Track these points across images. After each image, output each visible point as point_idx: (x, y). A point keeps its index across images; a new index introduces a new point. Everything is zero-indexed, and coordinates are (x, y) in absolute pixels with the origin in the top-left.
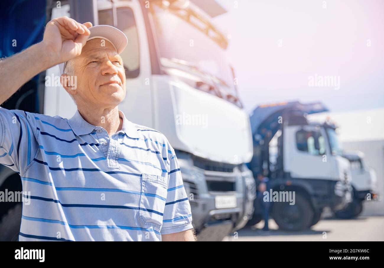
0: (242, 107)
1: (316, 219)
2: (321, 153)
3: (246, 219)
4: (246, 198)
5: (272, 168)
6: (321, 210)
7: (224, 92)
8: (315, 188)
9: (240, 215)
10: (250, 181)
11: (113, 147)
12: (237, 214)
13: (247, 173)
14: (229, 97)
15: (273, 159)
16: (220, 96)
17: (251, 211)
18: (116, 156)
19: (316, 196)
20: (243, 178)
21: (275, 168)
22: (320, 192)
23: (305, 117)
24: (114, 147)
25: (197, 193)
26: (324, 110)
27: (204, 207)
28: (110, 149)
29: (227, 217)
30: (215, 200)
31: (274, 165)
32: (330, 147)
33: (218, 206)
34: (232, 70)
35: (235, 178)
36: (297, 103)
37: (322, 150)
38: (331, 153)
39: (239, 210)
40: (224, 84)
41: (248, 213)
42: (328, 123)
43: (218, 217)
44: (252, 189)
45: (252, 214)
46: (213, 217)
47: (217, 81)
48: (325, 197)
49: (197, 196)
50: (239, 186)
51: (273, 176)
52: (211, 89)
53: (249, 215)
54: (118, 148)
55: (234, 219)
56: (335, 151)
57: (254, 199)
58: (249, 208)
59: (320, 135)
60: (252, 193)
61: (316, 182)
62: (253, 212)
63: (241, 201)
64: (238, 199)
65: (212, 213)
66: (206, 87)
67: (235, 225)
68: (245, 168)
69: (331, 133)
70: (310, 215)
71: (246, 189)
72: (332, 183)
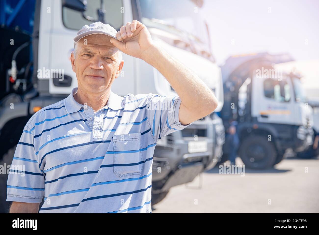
0: (214, 62)
1: (279, 159)
2: (286, 100)
3: (215, 161)
4: (215, 143)
5: (241, 113)
6: (284, 151)
7: (199, 47)
8: (279, 132)
9: (210, 158)
10: (220, 128)
11: (96, 122)
12: (208, 157)
13: (218, 121)
14: (203, 53)
15: (242, 104)
16: (194, 52)
17: (220, 154)
18: (100, 129)
19: (280, 139)
20: (214, 126)
21: (244, 113)
22: (284, 135)
23: (272, 66)
24: (98, 122)
25: (172, 140)
26: (291, 60)
27: (179, 151)
28: (95, 124)
29: (199, 160)
30: (188, 145)
31: (243, 110)
32: (295, 95)
33: (191, 150)
34: (207, 26)
35: (206, 125)
36: (267, 53)
37: (287, 97)
38: (295, 100)
39: (209, 154)
40: (198, 40)
41: (218, 157)
42: (295, 73)
43: (190, 160)
44: (221, 135)
45: (221, 157)
46: (187, 160)
47: (192, 38)
48: (288, 140)
49: (172, 142)
50: (210, 132)
51: (241, 120)
52: (187, 46)
53: (218, 158)
54: (101, 123)
55: (205, 161)
56: (298, 99)
57: (223, 144)
58: (219, 152)
59: (286, 83)
60: (221, 138)
61: (280, 126)
62: (222, 156)
63: (211, 145)
64: (208, 144)
65: (186, 156)
66: (182, 45)
67: (205, 166)
68: (216, 116)
69: (296, 82)
70: (273, 155)
71: (216, 135)
72: (295, 128)
